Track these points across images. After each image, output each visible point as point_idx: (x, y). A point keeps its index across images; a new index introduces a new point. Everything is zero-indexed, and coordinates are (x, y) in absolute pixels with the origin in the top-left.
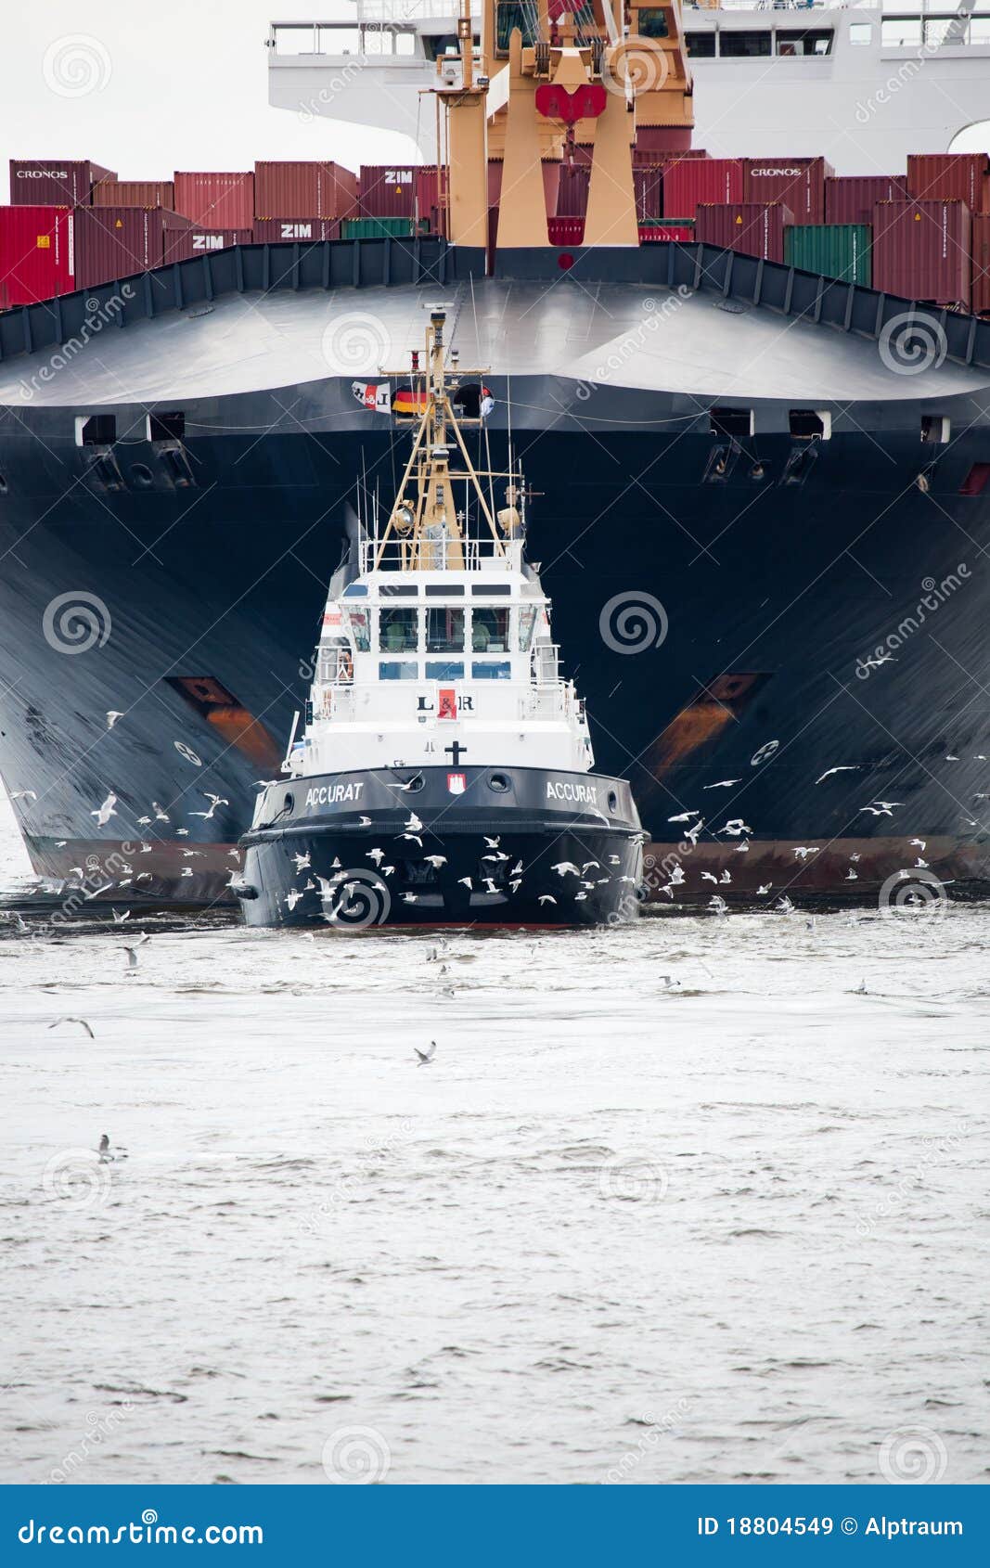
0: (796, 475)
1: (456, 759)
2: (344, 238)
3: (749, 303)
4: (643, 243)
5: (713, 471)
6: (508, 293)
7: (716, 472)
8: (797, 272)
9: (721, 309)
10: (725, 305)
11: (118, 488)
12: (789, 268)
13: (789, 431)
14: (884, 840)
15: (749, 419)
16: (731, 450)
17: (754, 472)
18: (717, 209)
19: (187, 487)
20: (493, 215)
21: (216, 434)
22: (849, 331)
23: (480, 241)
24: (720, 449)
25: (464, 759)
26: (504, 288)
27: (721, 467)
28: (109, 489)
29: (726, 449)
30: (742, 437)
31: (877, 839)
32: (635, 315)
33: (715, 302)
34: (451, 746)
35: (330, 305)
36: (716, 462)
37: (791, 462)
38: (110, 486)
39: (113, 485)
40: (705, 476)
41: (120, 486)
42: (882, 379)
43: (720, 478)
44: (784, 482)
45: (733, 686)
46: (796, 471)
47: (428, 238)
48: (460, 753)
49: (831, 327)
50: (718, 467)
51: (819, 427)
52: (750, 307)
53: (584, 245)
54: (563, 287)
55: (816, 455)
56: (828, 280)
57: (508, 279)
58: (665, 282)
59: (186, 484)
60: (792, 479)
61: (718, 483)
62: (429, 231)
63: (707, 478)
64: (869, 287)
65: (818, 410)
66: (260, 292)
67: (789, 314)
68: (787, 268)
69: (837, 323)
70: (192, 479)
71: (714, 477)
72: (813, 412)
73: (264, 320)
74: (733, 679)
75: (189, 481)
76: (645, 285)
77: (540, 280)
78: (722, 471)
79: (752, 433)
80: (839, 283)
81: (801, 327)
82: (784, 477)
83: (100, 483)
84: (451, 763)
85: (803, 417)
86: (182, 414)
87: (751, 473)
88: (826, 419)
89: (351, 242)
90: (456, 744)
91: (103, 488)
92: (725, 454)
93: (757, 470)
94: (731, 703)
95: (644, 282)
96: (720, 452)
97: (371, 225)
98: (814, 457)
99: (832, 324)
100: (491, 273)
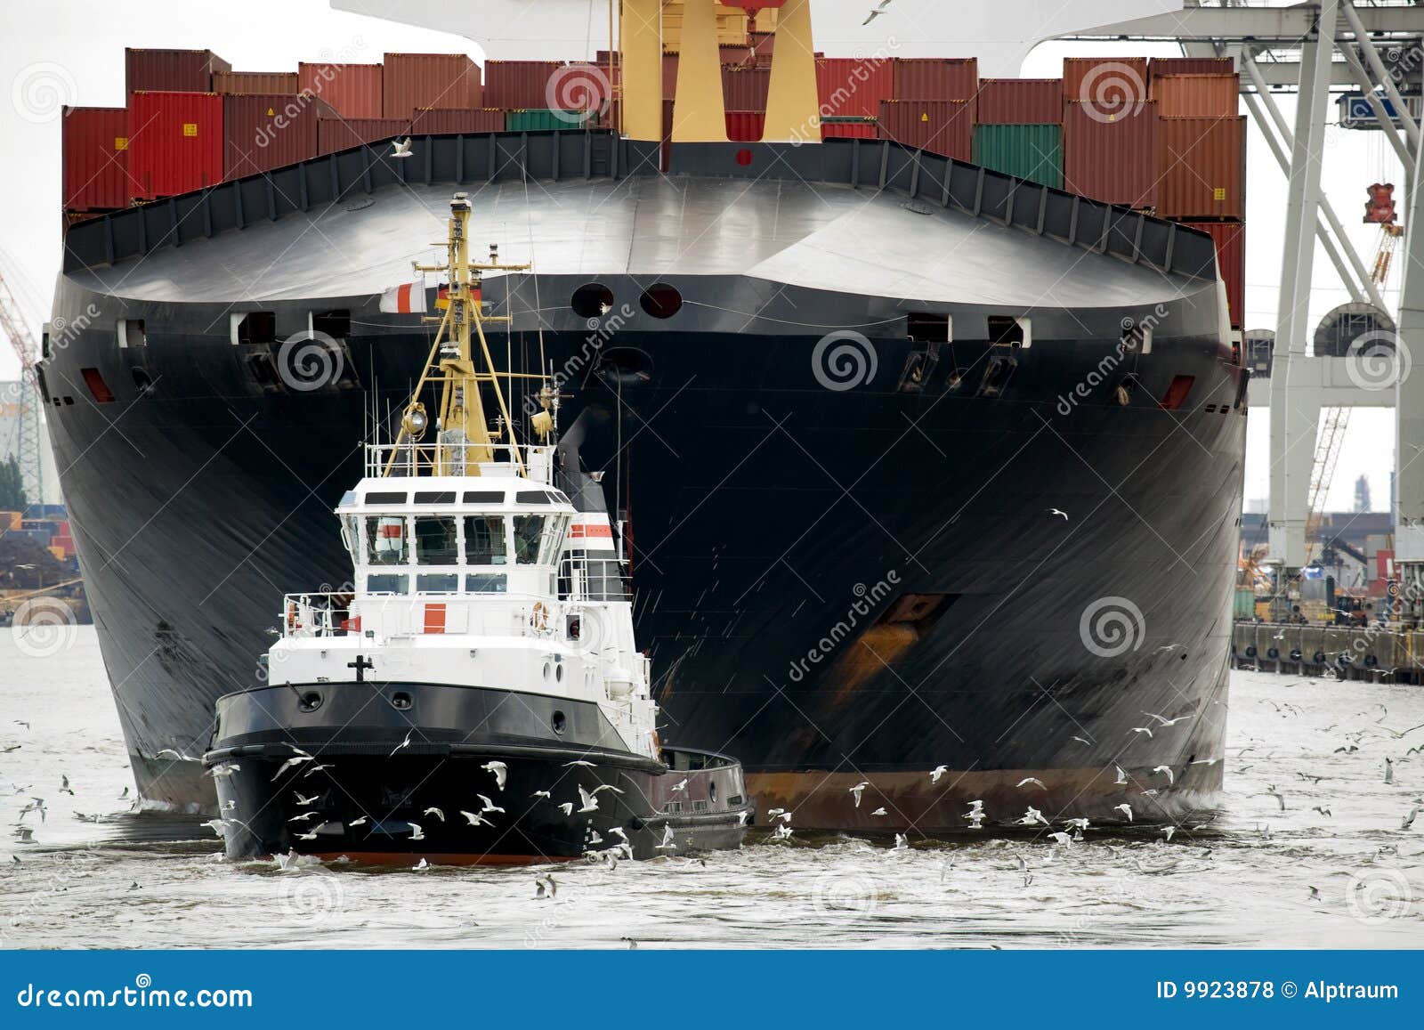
0: (994, 384)
1: (360, 676)
2: (509, 129)
3: (939, 205)
4: (826, 140)
5: (909, 379)
6: (685, 190)
7: (913, 380)
8: (988, 172)
9: (909, 210)
10: (913, 205)
11: (275, 389)
12: (979, 168)
13: (988, 338)
14: (1058, 771)
15: (947, 325)
16: (928, 357)
17: (951, 380)
18: (901, 106)
19: (352, 389)
20: (668, 108)
21: (384, 333)
22: (1042, 235)
23: (653, 134)
24: (917, 356)
25: (368, 676)
26: (680, 184)
27: (917, 375)
28: (266, 389)
29: (923, 356)
30: (939, 344)
31: (1052, 771)
32: (817, 215)
33: (902, 202)
34: (355, 661)
35: (497, 200)
36: (913, 370)
37: (988, 371)
38: (266, 387)
39: (270, 386)
40: (901, 384)
41: (278, 387)
42: (1081, 286)
43: (917, 386)
44: (983, 391)
45: (918, 608)
46: (994, 381)
47: (599, 131)
48: (365, 669)
49: (1022, 231)
50: (914, 375)
51: (1018, 334)
52: (936, 207)
53: (764, 140)
54: (739, 184)
55: (1016, 364)
56: (1018, 181)
57: (683, 175)
58: (849, 181)
59: (351, 386)
60: (990, 389)
61: (914, 392)
62: (599, 124)
63: (903, 386)
64: (1061, 189)
65: (1018, 317)
66: (421, 185)
67: (979, 216)
68: (978, 169)
69: (1029, 227)
70: (357, 381)
71: (910, 386)
72: (1011, 319)
73: (429, 214)
74: (918, 600)
75: (353, 383)
76: (827, 184)
77: (717, 178)
78: (918, 379)
79: (950, 339)
80: (1028, 184)
81: (993, 230)
82: (982, 387)
83: (256, 384)
84: (354, 679)
85: (1003, 324)
86: (346, 313)
87: (948, 381)
88: (1026, 326)
89: (519, 134)
90: (360, 658)
91: (260, 389)
92: (922, 361)
93: (955, 379)
94: (916, 625)
95: (826, 180)
96: (917, 359)
97: (538, 117)
98: (1013, 366)
99: (1024, 227)
100: (665, 170)
